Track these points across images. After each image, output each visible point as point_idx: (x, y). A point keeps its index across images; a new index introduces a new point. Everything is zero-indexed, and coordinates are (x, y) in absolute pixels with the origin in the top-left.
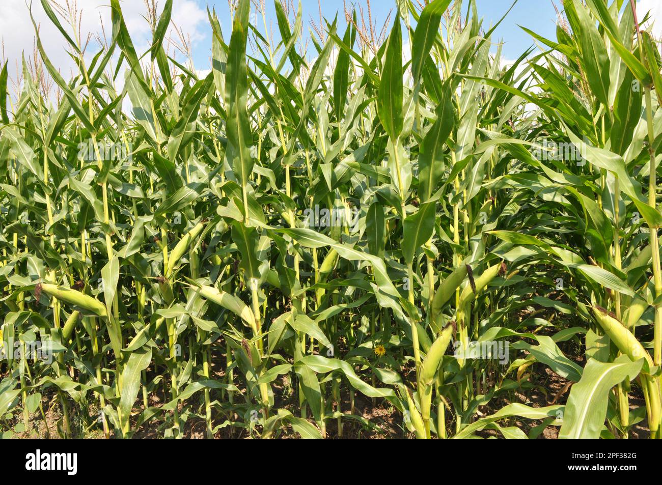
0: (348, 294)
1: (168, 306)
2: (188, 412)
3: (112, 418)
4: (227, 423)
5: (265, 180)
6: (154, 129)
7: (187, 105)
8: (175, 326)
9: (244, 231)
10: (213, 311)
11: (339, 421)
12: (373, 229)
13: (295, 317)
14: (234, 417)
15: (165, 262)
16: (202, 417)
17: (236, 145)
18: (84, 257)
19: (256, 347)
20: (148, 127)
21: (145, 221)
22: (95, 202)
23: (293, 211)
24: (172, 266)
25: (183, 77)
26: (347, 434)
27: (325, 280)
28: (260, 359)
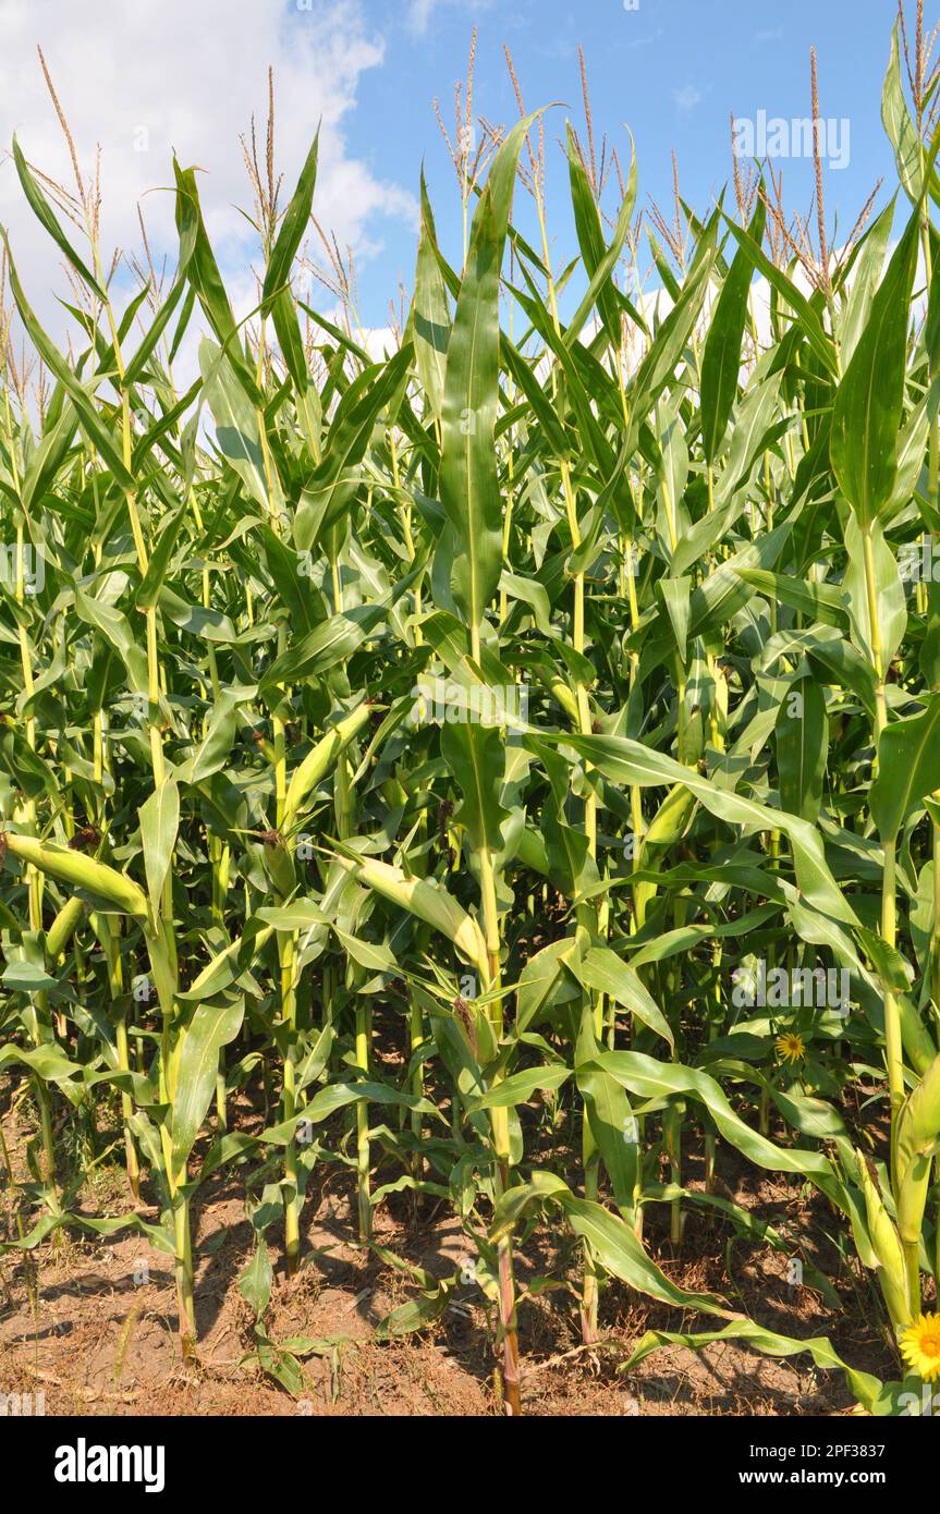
0: (713, 899)
1: (283, 899)
2: (317, 1147)
3: (148, 1144)
4: (406, 1181)
5: (523, 609)
6: (265, 482)
7: (344, 424)
8: (296, 946)
9: (472, 737)
10: (384, 918)
11: (675, 1209)
12: (793, 744)
13: (586, 951)
14: (421, 1166)
15: (280, 795)
16: (348, 1161)
17: (462, 527)
18: (99, 772)
19: (487, 1015)
20: (250, 473)
21: (239, 700)
22: (130, 651)
23: (587, 688)
24: (295, 806)
25: (327, 353)
26: (692, 1238)
27: (659, 860)
28: (496, 1046)
